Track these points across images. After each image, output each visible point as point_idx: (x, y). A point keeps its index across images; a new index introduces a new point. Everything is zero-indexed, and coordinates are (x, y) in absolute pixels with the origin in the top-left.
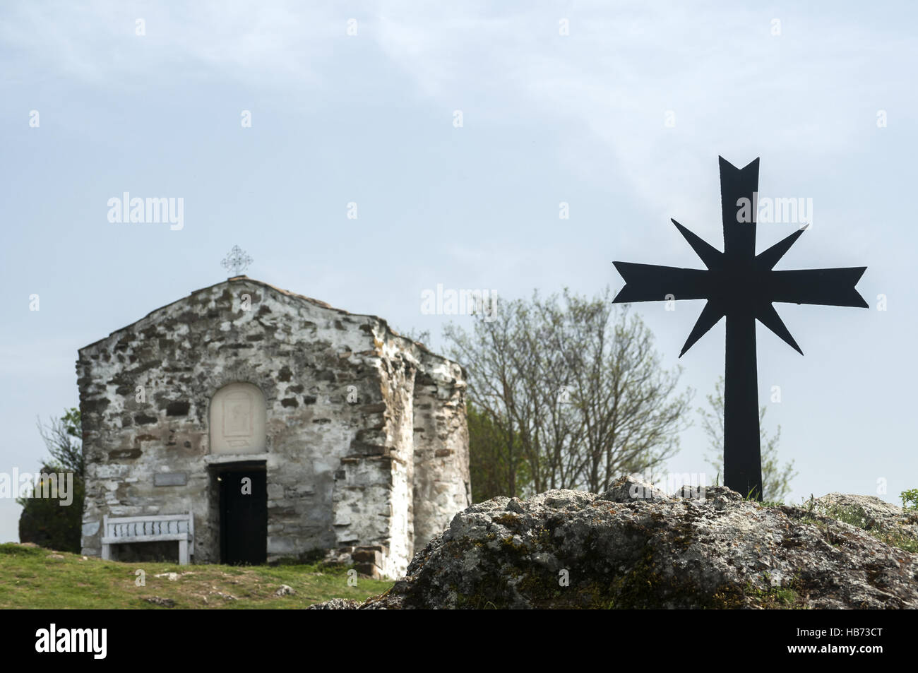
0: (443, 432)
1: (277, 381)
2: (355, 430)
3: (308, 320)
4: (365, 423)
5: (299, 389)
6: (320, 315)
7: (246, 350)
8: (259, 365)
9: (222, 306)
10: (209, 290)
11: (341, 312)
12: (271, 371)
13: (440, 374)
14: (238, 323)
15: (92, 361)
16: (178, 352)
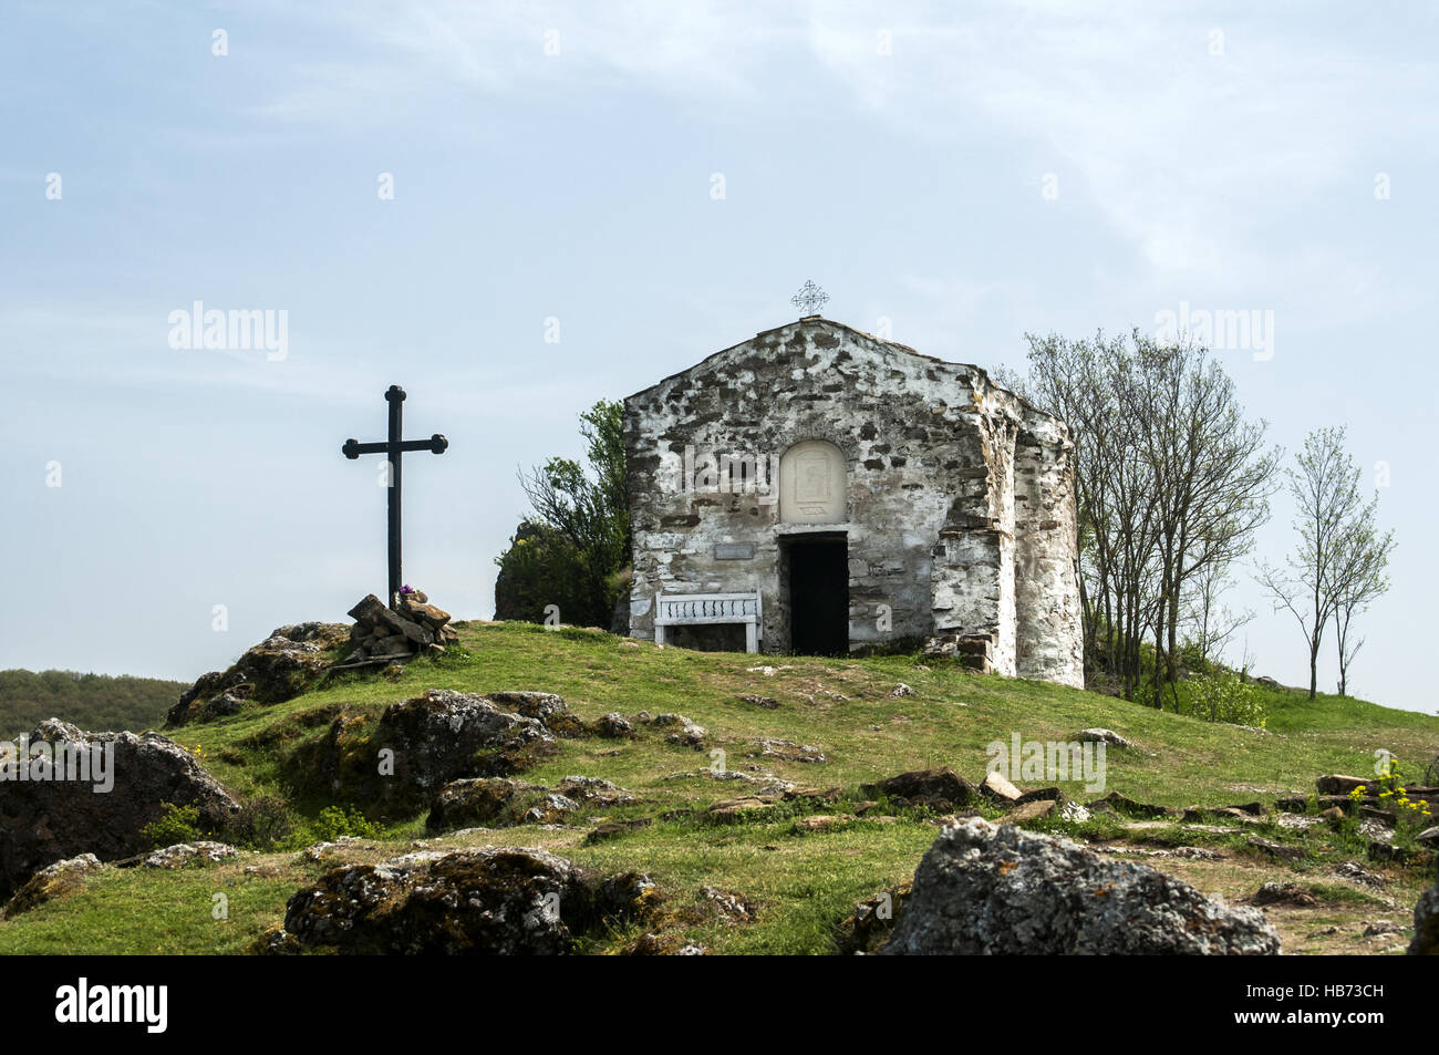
0: (1048, 500)
1: (859, 440)
2: (953, 497)
3: (896, 369)
4: (963, 490)
5: (885, 449)
6: (909, 363)
7: (823, 402)
8: (837, 420)
9: (794, 350)
10: (778, 332)
11: (934, 360)
12: (852, 427)
13: (1045, 433)
14: (812, 371)
15: (641, 412)
16: (741, 403)
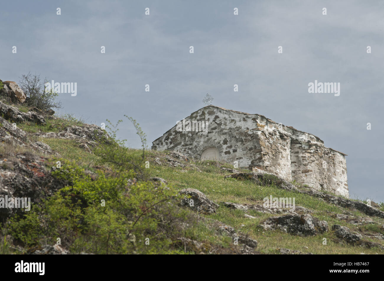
1: (222, 145)
2: (251, 160)
3: (232, 119)
4: (255, 157)
5: (230, 147)
6: (237, 116)
7: (211, 134)
8: (216, 139)
9: (202, 118)
10: (197, 112)
11: (245, 114)
12: (220, 141)
15: (157, 146)
16: (187, 138)
